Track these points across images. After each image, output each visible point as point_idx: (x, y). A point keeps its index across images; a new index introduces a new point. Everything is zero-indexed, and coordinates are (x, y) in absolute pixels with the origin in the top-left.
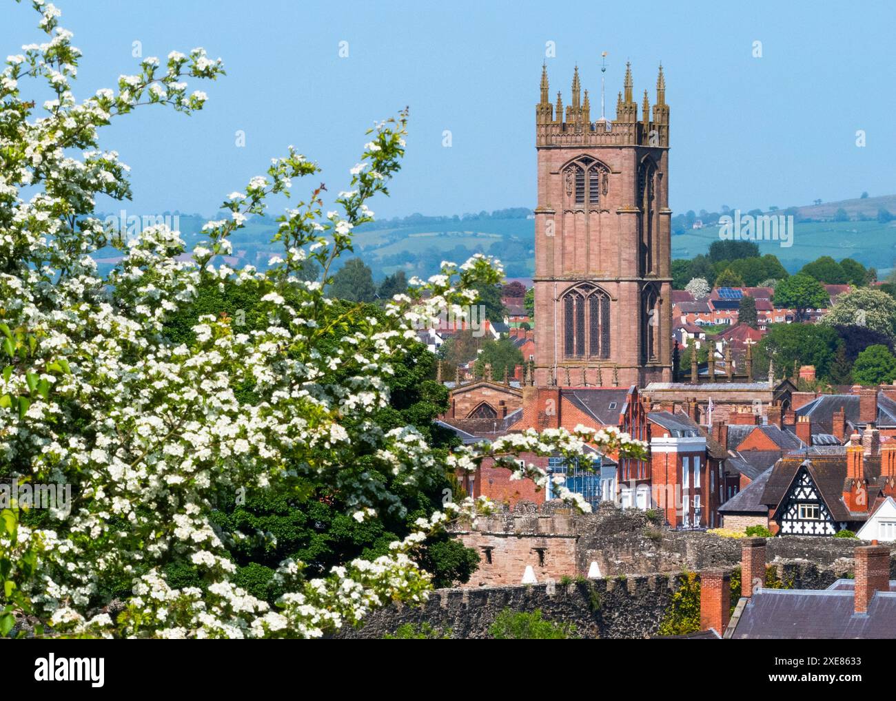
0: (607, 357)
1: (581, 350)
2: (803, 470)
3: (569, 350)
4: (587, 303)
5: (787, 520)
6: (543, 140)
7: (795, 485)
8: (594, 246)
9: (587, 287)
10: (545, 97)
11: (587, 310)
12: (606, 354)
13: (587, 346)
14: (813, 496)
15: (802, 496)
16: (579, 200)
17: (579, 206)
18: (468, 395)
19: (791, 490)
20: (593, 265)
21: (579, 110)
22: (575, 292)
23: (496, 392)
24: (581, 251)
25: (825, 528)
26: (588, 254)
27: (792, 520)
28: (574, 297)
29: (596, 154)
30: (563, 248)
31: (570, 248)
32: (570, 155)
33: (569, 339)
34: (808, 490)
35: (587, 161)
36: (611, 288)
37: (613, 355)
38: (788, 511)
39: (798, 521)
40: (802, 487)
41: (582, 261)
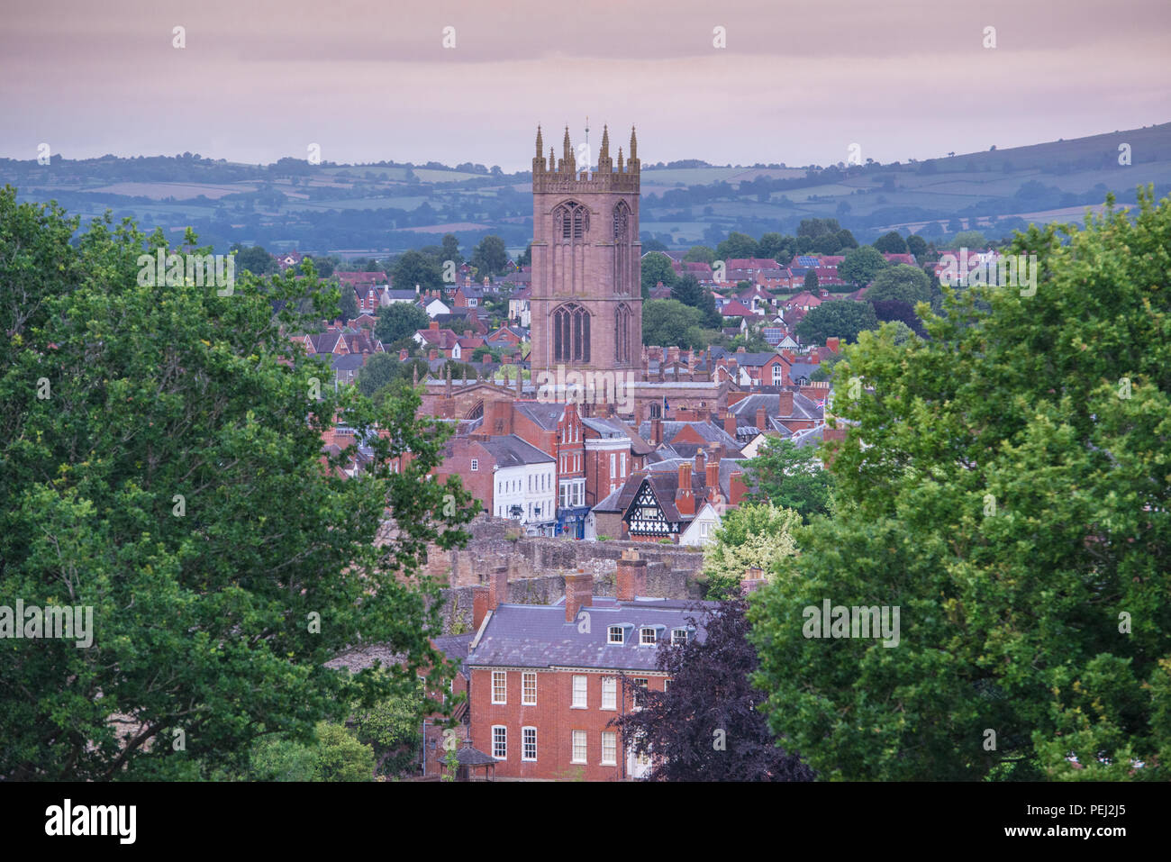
0: (588, 361)
1: (567, 356)
2: (646, 483)
3: (557, 355)
4: (572, 318)
5: (634, 521)
6: (538, 188)
7: (639, 494)
8: (579, 273)
9: (572, 306)
10: (539, 152)
11: (572, 324)
12: (587, 359)
13: (572, 353)
14: (653, 503)
15: (645, 502)
16: (566, 235)
17: (566, 240)
18: (471, 394)
19: (637, 498)
20: (578, 287)
21: (569, 160)
22: (563, 310)
23: (493, 392)
24: (567, 277)
25: (662, 527)
26: (574, 279)
27: (638, 521)
28: (562, 314)
29: (580, 199)
30: (554, 273)
31: (559, 274)
32: (560, 199)
33: (558, 347)
34: (649, 498)
35: (572, 204)
36: (590, 306)
37: (592, 360)
38: (634, 514)
39: (642, 521)
40: (645, 495)
41: (568, 285)
